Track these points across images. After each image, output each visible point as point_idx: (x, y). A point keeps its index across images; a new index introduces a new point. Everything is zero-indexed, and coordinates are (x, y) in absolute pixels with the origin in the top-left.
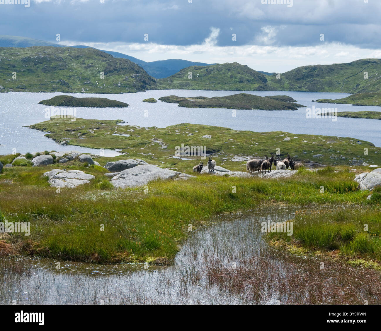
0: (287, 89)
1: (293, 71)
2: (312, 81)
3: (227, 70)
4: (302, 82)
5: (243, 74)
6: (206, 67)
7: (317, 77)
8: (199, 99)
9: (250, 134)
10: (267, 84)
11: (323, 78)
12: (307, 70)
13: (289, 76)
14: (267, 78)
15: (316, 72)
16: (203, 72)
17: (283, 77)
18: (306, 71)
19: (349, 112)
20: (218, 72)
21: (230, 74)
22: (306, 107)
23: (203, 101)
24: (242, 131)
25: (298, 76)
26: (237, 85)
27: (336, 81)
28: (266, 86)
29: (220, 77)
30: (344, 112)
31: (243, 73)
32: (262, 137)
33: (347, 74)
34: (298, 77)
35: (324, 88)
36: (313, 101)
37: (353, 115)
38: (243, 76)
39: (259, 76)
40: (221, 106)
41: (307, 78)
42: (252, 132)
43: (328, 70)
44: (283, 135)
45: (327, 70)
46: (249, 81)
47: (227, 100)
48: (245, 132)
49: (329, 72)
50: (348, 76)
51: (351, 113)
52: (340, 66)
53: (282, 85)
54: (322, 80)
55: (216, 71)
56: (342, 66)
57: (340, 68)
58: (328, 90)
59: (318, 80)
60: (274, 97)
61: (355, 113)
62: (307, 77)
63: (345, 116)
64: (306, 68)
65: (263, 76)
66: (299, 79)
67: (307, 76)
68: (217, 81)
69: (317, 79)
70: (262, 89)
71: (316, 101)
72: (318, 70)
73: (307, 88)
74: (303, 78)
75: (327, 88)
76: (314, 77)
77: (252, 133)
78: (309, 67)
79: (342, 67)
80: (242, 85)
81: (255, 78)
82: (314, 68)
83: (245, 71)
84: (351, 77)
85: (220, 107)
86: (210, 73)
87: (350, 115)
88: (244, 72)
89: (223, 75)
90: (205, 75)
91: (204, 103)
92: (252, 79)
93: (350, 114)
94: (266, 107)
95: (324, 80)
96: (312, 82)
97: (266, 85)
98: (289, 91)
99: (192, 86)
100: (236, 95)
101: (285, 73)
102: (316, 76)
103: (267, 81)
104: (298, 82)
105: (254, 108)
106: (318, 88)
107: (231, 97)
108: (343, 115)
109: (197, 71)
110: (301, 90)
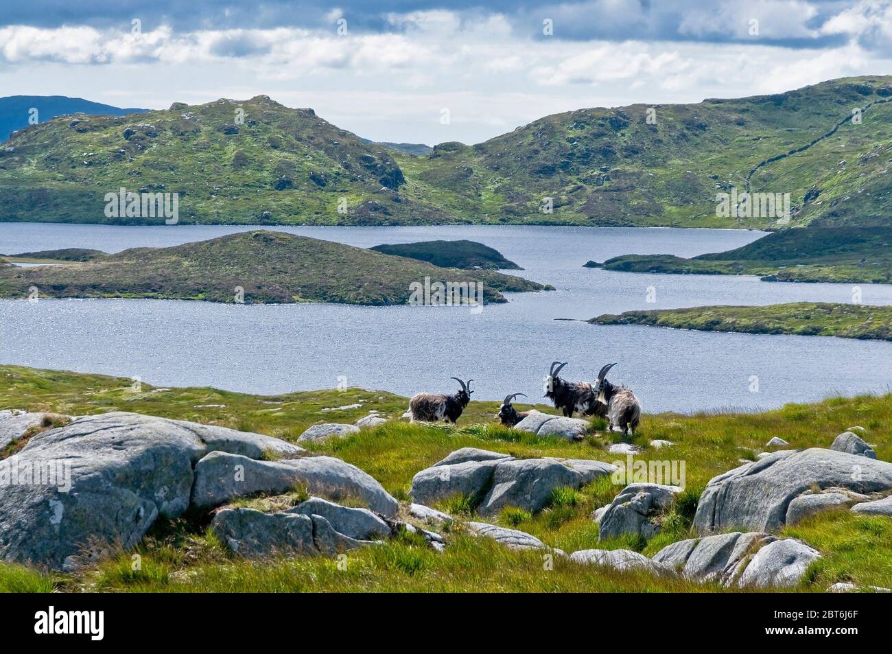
0: (491, 214)
1: (521, 133)
2: (608, 179)
3: (219, 130)
4: (564, 183)
5: (292, 148)
6: (125, 121)
7: (629, 161)
8: (67, 259)
9: (210, 402)
10: (401, 192)
11: (654, 165)
12: (583, 128)
13: (502, 156)
14: (401, 169)
15: (624, 138)
16: (111, 144)
17: (476, 160)
18: (578, 132)
19: (728, 307)
20: (177, 140)
21: (232, 150)
22: (548, 288)
23: (78, 266)
24: (174, 389)
25: (543, 158)
26: (264, 197)
27: (715, 178)
28: (396, 204)
29: (189, 162)
30: (709, 308)
31: (292, 146)
32: (259, 412)
33: (765, 145)
34: (545, 159)
35: (659, 211)
36: (591, 265)
37: (744, 322)
38: (293, 158)
39: (366, 159)
40: (154, 291)
41: (584, 164)
42: (222, 393)
43: (679, 126)
44: (356, 406)
45: (674, 126)
46: (318, 181)
47: (186, 263)
48: (185, 394)
49: (684, 136)
50: (769, 156)
51: (736, 311)
52: (736, 111)
53: (470, 196)
54: (651, 172)
55: (171, 139)
56: (744, 111)
57: (734, 117)
58: (679, 219)
59: (633, 174)
60: (417, 250)
61: (753, 312)
62: (586, 158)
63: (709, 327)
64: (581, 118)
65: (384, 157)
66: (548, 171)
67: (586, 156)
68: (171, 182)
69: (630, 169)
70: (378, 215)
71: (608, 262)
72: (634, 126)
73: (585, 209)
74: (565, 166)
75: (674, 209)
76: (615, 161)
77: (218, 397)
78: (592, 117)
79: (745, 116)
80: (287, 200)
81: (347, 167)
82: (618, 120)
83: (304, 136)
84: (783, 160)
85: (151, 294)
86: (144, 148)
87: (730, 320)
88: (299, 139)
89: (201, 155)
90: (118, 156)
91: (78, 274)
92: (334, 170)
93: (732, 315)
94: (361, 291)
95: (660, 171)
96: (606, 184)
97: (398, 201)
98: (504, 222)
99: (56, 205)
100: (226, 240)
101: (489, 142)
102: (626, 157)
103: (403, 181)
104: (545, 181)
105: (305, 297)
106: (635, 210)
107: (203, 247)
108: (700, 321)
109: (82, 137)
110: (557, 221)
